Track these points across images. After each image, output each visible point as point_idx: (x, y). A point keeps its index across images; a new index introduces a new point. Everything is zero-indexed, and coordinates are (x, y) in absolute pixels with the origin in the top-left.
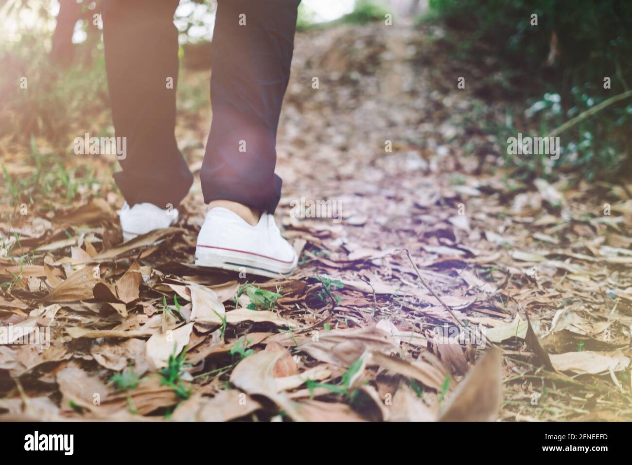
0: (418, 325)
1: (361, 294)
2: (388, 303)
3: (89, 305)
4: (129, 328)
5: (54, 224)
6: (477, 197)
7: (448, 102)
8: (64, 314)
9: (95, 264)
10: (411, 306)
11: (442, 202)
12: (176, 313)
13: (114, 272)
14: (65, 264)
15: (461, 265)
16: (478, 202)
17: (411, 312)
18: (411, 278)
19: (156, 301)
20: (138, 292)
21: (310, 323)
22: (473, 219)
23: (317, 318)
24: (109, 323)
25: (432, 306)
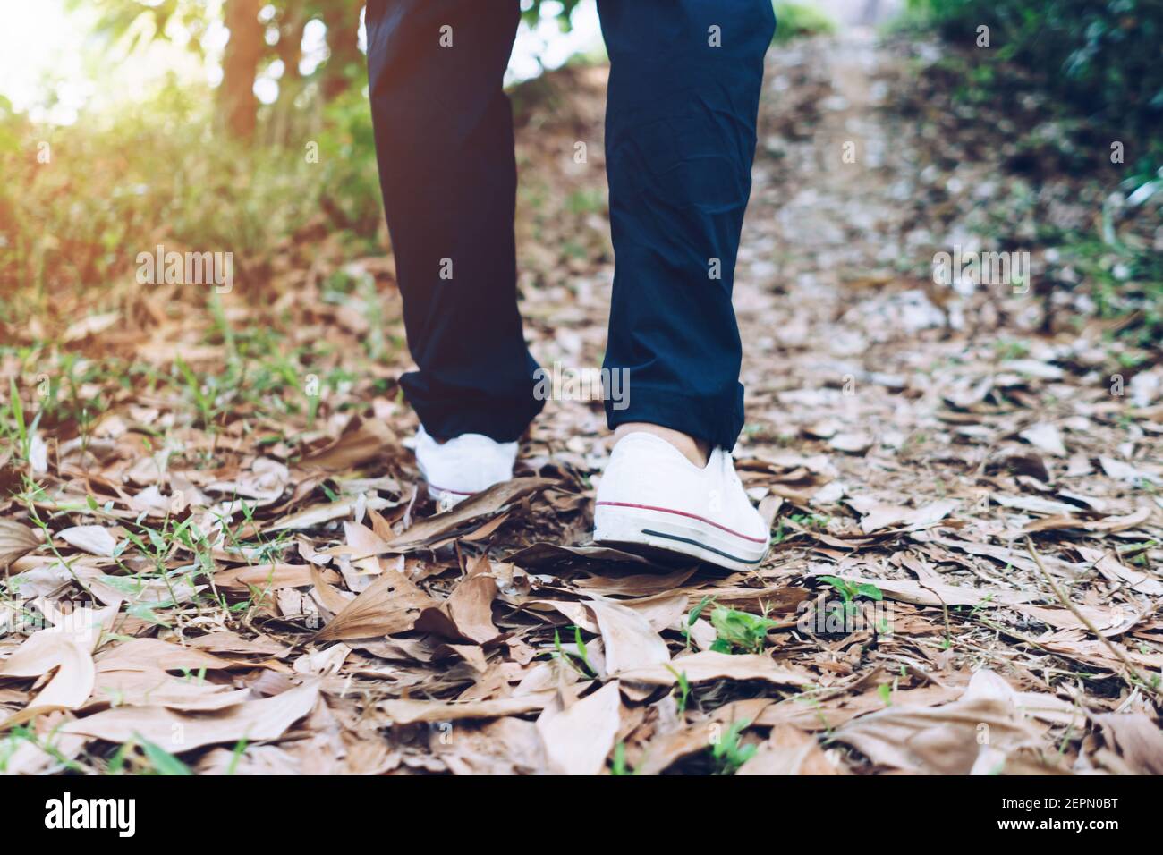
0: (1038, 673)
1: (914, 610)
2: (967, 625)
3: (406, 645)
4: (492, 693)
5: (296, 472)
6: (1058, 381)
7: (954, 185)
8: (358, 664)
9: (394, 556)
10: (1013, 632)
11: (997, 396)
12: (578, 661)
13: (430, 571)
14: (338, 557)
15: (1081, 536)
16: (1064, 391)
17: (1019, 645)
18: (992, 567)
19: (528, 632)
20: (491, 613)
21: (830, 672)
22: (1067, 430)
23: (839, 661)
24: (452, 684)
25: (1055, 629)
